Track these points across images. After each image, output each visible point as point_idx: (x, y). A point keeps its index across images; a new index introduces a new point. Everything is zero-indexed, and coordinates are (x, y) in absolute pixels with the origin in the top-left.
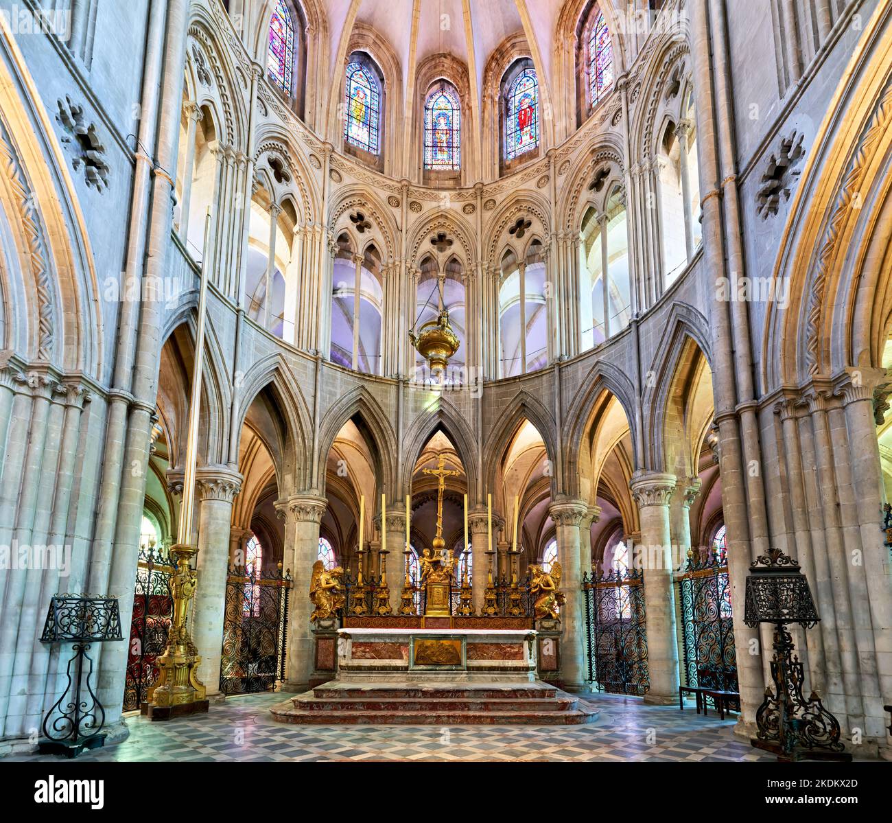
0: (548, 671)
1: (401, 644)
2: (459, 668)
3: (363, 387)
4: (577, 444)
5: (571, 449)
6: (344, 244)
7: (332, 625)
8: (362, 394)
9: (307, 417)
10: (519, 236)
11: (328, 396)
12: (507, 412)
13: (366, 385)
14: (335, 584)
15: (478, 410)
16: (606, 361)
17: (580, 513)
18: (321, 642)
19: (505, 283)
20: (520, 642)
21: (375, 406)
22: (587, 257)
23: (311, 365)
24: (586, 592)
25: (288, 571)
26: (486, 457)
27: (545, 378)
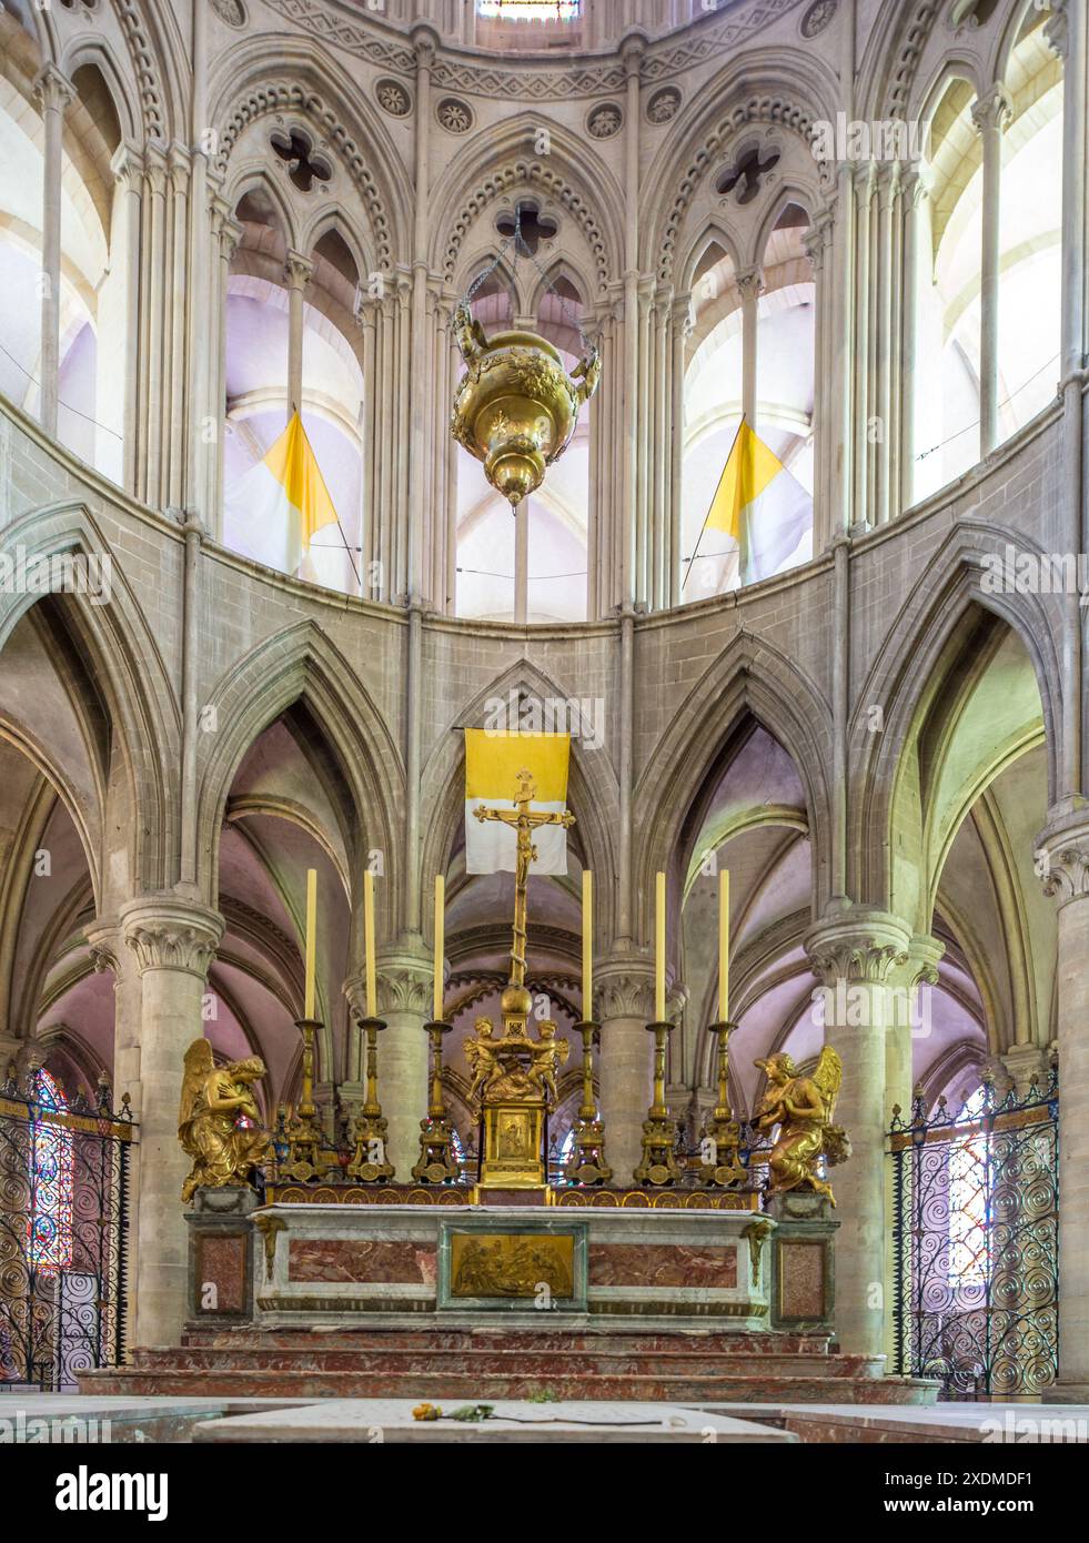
0: (799, 1320)
1: (417, 1246)
2: (568, 1305)
3: (313, 624)
4: (889, 764)
5: (871, 780)
6: (256, 232)
7: (238, 1204)
8: (310, 645)
9: (162, 692)
10: (744, 200)
11: (219, 640)
12: (701, 696)
13: (322, 619)
14: (243, 1098)
15: (620, 694)
16: (981, 520)
17: (890, 950)
18: (211, 1247)
19: (701, 350)
20: (730, 1241)
21: (347, 680)
22: (935, 251)
23: (170, 551)
24: (898, 1155)
25: (126, 1098)
26: (640, 818)
27: (805, 591)
